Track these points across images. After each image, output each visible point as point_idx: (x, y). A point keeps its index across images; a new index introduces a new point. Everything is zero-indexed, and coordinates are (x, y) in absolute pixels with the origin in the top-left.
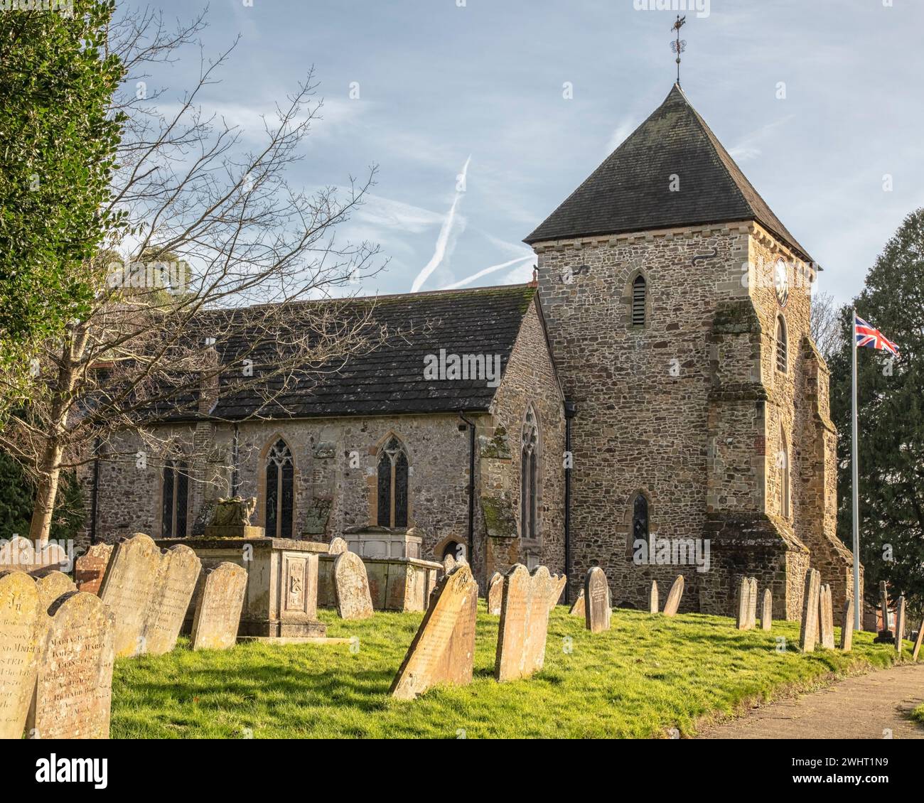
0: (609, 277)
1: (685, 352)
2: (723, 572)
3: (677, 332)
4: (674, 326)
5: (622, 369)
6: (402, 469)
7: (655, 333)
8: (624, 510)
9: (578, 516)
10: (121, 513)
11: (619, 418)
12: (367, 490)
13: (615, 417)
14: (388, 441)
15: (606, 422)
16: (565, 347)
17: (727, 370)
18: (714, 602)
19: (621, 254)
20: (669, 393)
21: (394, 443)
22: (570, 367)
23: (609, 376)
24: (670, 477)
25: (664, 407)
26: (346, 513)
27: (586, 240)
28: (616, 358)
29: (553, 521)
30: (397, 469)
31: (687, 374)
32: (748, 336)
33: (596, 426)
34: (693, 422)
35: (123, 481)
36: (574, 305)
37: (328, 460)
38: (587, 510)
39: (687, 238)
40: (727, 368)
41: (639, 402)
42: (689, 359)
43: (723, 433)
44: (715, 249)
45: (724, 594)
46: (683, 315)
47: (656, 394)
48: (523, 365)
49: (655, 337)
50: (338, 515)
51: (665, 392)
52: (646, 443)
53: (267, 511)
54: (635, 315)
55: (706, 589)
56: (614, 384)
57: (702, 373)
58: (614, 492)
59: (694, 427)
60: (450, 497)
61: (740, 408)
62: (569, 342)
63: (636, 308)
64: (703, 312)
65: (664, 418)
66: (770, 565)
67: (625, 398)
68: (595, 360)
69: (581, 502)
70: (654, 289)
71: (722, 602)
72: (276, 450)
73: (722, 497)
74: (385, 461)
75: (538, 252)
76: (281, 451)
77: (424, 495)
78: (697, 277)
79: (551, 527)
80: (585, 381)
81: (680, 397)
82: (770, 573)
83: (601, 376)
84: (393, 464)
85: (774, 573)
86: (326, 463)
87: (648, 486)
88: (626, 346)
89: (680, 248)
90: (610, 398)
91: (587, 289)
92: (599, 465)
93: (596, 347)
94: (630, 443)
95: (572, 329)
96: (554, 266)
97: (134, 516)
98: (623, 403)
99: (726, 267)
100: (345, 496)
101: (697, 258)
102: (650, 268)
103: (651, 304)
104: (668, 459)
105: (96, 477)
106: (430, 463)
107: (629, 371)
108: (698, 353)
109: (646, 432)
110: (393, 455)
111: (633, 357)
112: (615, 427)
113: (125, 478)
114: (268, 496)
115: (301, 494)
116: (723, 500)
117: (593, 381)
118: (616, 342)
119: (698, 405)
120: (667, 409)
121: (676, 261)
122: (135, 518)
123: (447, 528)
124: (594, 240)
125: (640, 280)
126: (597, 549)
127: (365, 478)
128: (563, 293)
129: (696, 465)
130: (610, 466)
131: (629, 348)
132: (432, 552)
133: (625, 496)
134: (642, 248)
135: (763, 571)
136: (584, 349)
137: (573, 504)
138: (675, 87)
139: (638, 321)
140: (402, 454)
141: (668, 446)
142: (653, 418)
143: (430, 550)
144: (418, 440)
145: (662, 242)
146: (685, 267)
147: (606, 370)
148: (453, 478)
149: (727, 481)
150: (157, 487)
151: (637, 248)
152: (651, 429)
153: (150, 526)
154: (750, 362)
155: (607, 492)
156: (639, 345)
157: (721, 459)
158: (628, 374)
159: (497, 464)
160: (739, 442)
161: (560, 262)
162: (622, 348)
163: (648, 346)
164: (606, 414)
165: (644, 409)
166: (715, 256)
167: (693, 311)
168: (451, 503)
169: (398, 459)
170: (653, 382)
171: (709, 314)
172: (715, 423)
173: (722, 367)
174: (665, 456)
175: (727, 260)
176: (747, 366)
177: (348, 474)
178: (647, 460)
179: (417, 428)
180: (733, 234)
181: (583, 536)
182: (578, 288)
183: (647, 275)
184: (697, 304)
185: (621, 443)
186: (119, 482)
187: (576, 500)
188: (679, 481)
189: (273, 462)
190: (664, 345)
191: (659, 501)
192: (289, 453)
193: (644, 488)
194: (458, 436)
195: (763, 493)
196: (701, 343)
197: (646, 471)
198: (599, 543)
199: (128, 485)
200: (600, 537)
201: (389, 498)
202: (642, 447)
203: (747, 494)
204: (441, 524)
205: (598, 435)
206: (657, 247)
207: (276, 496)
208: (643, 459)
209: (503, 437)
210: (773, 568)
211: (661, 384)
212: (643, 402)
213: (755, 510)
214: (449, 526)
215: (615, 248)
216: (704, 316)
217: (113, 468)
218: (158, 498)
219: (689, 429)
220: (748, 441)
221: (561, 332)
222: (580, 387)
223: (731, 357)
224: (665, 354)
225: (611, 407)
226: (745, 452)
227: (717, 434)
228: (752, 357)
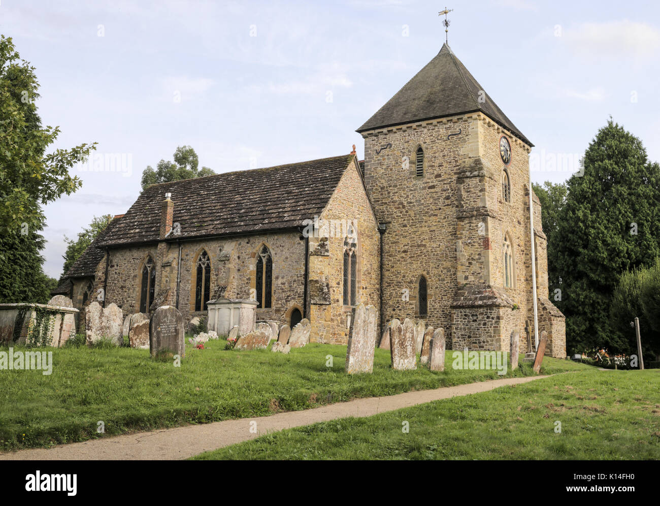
0: (403, 149)
1: (445, 191)
2: (465, 322)
3: (440, 179)
4: (439, 176)
5: (411, 203)
6: (269, 266)
7: (428, 181)
8: (413, 287)
9: (387, 293)
10: (118, 299)
11: (410, 232)
12: (249, 279)
13: (407, 231)
14: (261, 249)
15: (402, 235)
16: (380, 192)
17: (467, 200)
18: (460, 341)
19: (409, 135)
20: (436, 215)
21: (265, 250)
22: (383, 203)
23: (404, 207)
24: (438, 266)
25: (434, 224)
26: (238, 294)
27: (390, 129)
28: (408, 196)
29: (370, 295)
30: (267, 265)
31: (447, 204)
32: (478, 179)
33: (397, 237)
34: (451, 232)
35: (120, 280)
36: (384, 167)
37: (226, 261)
38: (393, 288)
39: (445, 124)
40: (467, 198)
41: (420, 222)
42: (447, 195)
43: (465, 237)
44: (460, 129)
45: (466, 335)
46: (443, 169)
47: (430, 217)
48: (344, 200)
49: (429, 182)
50: (232, 295)
51: (434, 215)
52: (425, 246)
53: (197, 294)
54: (418, 171)
55: (455, 333)
56: (407, 212)
57: (455, 202)
58: (408, 276)
59: (451, 235)
60: (295, 281)
61: (474, 221)
62: (382, 188)
63: (418, 166)
64: (454, 167)
65: (434, 230)
66: (491, 316)
67: (413, 220)
68: (396, 198)
69: (389, 283)
70: (427, 154)
71: (464, 340)
72: (202, 257)
73: (465, 277)
74: (260, 261)
75: (365, 137)
76: (204, 258)
77: (280, 281)
78: (451, 146)
79: (369, 299)
80: (391, 211)
81: (443, 217)
82: (491, 321)
83: (399, 208)
84: (264, 263)
85: (493, 321)
86: (225, 264)
87: (426, 272)
88: (412, 189)
89: (441, 130)
90: (404, 220)
91: (391, 157)
92: (399, 261)
93: (396, 190)
94: (416, 246)
95: (383, 181)
96: (374, 145)
97: (125, 301)
98: (412, 223)
99: (467, 139)
100: (237, 283)
101: (450, 135)
102: (425, 143)
103: (426, 164)
104: (437, 255)
105: (106, 278)
106: (283, 261)
107: (415, 204)
108: (452, 191)
109: (424, 240)
110: (264, 257)
111: (416, 195)
112: (408, 237)
113: (121, 278)
114: (197, 286)
115: (214, 283)
116: (466, 278)
117: (395, 211)
118: (407, 187)
119: (453, 222)
120: (436, 225)
121: (439, 138)
122: (125, 302)
123: (293, 300)
124: (394, 128)
125: (420, 150)
126: (399, 311)
127: (248, 272)
128: (378, 160)
129: (452, 258)
130: (405, 261)
131: (415, 190)
132: (284, 316)
133: (414, 279)
134: (420, 132)
135: (487, 320)
136: (390, 192)
137: (385, 285)
138: (444, 45)
139: (420, 174)
140: (269, 256)
141: (437, 247)
142: (428, 231)
143: (283, 314)
144: (277, 247)
145: (431, 127)
146: (444, 141)
147: (402, 203)
148: (296, 269)
149: (468, 266)
150: (138, 283)
151: (418, 132)
152: (427, 237)
153: (133, 306)
154: (479, 194)
155: (404, 276)
156: (420, 188)
157: (464, 253)
158: (414, 206)
159: (320, 259)
160: (474, 242)
161: (376, 142)
162: (411, 190)
163: (424, 188)
164: (402, 230)
165: (423, 225)
166: (460, 134)
167: (449, 166)
168: (295, 285)
169: (267, 259)
170: (428, 209)
171: (458, 167)
172: (461, 232)
173: (464, 198)
174: (436, 253)
175: (467, 135)
176: (478, 196)
177: (239, 270)
178: (425, 256)
179: (277, 239)
180: (469, 120)
181: (391, 304)
182: (386, 157)
183: (424, 146)
184: (451, 162)
185: (411, 246)
186: (118, 281)
187: (387, 282)
188: (444, 268)
189: (200, 265)
190: (433, 187)
191: (432, 281)
192: (208, 259)
193: (424, 273)
194: (299, 243)
195: (489, 271)
196: (454, 185)
197: (425, 263)
198: (400, 308)
199: (123, 282)
200: (400, 304)
201: (262, 283)
202: (423, 248)
203: (479, 273)
204: (289, 298)
205: (399, 243)
206: (428, 130)
207: (201, 286)
208: (423, 256)
209: (326, 243)
210: (493, 318)
211: (433, 210)
212: (423, 222)
213: (484, 283)
214: (294, 299)
215: (406, 132)
216: (455, 168)
217: (116, 273)
218: (138, 289)
219: (448, 236)
220: (479, 241)
221: (378, 183)
222: (388, 215)
223: (469, 192)
224: (434, 193)
225: (405, 226)
226: (477, 248)
227: (462, 238)
228: (481, 191)
